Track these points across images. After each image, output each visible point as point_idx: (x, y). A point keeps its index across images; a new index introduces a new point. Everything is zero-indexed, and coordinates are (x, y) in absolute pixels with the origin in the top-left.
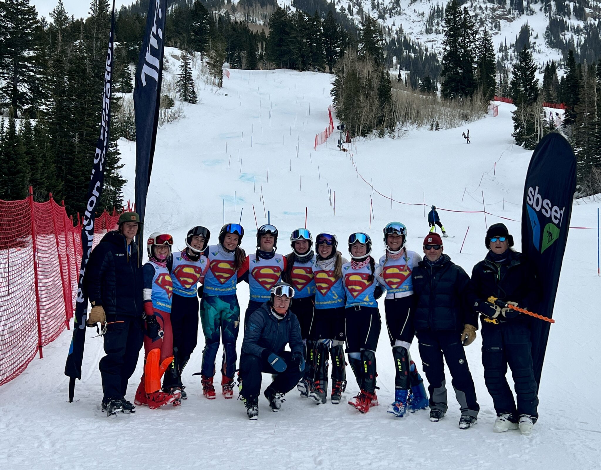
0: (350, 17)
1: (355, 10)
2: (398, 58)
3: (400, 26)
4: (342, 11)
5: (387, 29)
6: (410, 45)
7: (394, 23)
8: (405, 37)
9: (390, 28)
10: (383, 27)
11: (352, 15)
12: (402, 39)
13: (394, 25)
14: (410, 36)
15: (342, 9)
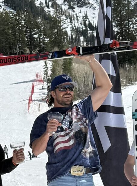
0: (46, 9)
1: (50, 4)
2: (85, 37)
3: (85, 13)
4: (41, 5)
5: (75, 16)
6: (93, 26)
7: (81, 11)
8: (89, 21)
9: (78, 15)
10: (72, 15)
11: (48, 8)
12: (87, 22)
13: (81, 12)
14: (93, 19)
15: (41, 3)
